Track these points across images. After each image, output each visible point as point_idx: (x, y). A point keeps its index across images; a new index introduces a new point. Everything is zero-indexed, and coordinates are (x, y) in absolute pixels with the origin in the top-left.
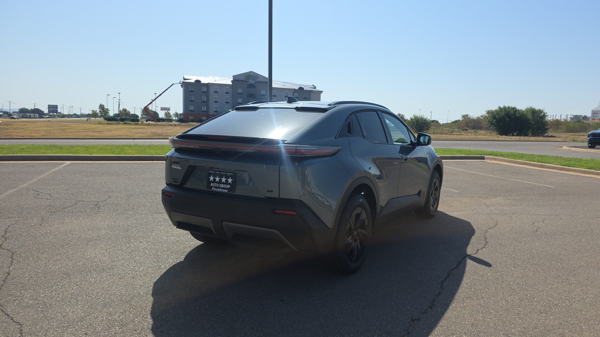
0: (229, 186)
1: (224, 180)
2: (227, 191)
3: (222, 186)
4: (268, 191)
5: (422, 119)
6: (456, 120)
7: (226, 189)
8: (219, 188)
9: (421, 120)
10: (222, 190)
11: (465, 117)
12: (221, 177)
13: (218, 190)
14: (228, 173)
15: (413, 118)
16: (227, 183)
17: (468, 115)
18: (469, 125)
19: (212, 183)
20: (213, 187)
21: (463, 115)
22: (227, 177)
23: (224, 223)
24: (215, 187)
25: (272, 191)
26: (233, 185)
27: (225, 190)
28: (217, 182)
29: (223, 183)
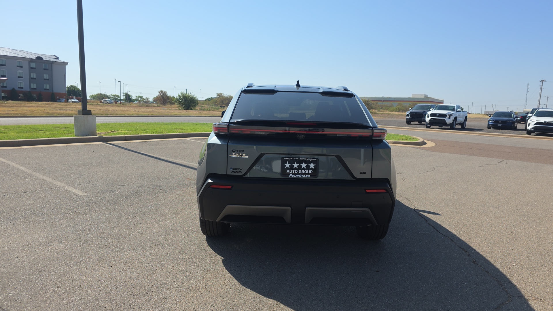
0: (311, 172)
1: (304, 165)
2: (309, 176)
3: (303, 172)
4: (361, 173)
5: (189, 96)
6: (209, 98)
7: (307, 174)
8: (298, 174)
9: (189, 98)
10: (302, 176)
11: (220, 95)
12: (300, 162)
13: (298, 176)
14: (309, 158)
15: (181, 95)
16: (308, 168)
17: (222, 94)
18: (224, 102)
19: (288, 170)
20: (291, 174)
21: (218, 94)
22: (308, 162)
23: (307, 208)
24: (292, 173)
25: (365, 173)
26: (315, 170)
27: (307, 176)
28: (295, 169)
29: (304, 169)
